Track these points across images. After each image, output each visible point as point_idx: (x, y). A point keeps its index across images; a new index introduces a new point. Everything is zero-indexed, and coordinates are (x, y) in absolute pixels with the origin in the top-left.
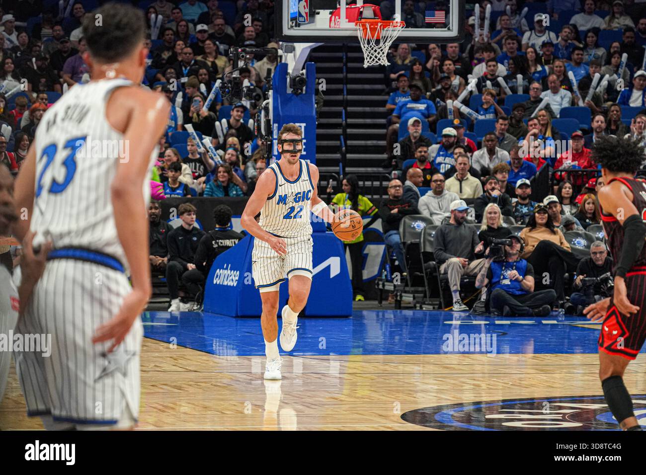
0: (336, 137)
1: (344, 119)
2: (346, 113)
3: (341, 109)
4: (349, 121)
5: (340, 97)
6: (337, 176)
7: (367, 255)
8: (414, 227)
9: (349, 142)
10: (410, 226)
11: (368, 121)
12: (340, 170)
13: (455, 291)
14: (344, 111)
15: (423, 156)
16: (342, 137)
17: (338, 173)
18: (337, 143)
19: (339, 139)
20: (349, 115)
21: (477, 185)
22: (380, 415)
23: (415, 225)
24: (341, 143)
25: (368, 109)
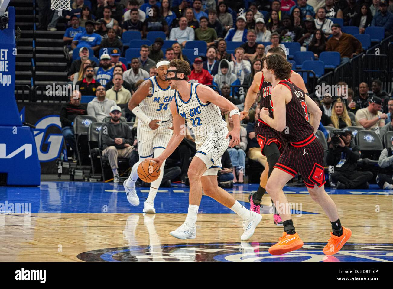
0: (29, 60)
1: (34, 47)
2: (36, 42)
3: (31, 40)
4: (38, 48)
5: (31, 32)
6: (29, 87)
7: (50, 143)
8: (84, 124)
9: (38, 63)
10: (81, 123)
11: (51, 48)
12: (31, 82)
13: (115, 170)
14: (34, 41)
15: (90, 73)
16: (32, 60)
17: (30, 85)
18: (29, 64)
19: (31, 61)
20: (38, 44)
21: (128, 94)
22: (62, 255)
23: (84, 122)
24: (32, 64)
25: (50, 40)
